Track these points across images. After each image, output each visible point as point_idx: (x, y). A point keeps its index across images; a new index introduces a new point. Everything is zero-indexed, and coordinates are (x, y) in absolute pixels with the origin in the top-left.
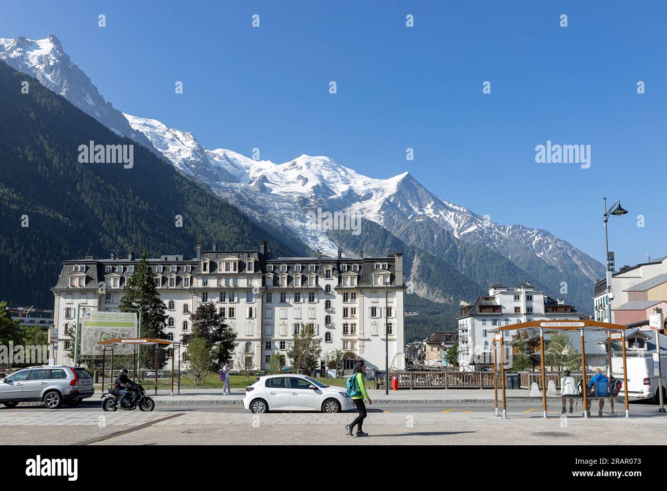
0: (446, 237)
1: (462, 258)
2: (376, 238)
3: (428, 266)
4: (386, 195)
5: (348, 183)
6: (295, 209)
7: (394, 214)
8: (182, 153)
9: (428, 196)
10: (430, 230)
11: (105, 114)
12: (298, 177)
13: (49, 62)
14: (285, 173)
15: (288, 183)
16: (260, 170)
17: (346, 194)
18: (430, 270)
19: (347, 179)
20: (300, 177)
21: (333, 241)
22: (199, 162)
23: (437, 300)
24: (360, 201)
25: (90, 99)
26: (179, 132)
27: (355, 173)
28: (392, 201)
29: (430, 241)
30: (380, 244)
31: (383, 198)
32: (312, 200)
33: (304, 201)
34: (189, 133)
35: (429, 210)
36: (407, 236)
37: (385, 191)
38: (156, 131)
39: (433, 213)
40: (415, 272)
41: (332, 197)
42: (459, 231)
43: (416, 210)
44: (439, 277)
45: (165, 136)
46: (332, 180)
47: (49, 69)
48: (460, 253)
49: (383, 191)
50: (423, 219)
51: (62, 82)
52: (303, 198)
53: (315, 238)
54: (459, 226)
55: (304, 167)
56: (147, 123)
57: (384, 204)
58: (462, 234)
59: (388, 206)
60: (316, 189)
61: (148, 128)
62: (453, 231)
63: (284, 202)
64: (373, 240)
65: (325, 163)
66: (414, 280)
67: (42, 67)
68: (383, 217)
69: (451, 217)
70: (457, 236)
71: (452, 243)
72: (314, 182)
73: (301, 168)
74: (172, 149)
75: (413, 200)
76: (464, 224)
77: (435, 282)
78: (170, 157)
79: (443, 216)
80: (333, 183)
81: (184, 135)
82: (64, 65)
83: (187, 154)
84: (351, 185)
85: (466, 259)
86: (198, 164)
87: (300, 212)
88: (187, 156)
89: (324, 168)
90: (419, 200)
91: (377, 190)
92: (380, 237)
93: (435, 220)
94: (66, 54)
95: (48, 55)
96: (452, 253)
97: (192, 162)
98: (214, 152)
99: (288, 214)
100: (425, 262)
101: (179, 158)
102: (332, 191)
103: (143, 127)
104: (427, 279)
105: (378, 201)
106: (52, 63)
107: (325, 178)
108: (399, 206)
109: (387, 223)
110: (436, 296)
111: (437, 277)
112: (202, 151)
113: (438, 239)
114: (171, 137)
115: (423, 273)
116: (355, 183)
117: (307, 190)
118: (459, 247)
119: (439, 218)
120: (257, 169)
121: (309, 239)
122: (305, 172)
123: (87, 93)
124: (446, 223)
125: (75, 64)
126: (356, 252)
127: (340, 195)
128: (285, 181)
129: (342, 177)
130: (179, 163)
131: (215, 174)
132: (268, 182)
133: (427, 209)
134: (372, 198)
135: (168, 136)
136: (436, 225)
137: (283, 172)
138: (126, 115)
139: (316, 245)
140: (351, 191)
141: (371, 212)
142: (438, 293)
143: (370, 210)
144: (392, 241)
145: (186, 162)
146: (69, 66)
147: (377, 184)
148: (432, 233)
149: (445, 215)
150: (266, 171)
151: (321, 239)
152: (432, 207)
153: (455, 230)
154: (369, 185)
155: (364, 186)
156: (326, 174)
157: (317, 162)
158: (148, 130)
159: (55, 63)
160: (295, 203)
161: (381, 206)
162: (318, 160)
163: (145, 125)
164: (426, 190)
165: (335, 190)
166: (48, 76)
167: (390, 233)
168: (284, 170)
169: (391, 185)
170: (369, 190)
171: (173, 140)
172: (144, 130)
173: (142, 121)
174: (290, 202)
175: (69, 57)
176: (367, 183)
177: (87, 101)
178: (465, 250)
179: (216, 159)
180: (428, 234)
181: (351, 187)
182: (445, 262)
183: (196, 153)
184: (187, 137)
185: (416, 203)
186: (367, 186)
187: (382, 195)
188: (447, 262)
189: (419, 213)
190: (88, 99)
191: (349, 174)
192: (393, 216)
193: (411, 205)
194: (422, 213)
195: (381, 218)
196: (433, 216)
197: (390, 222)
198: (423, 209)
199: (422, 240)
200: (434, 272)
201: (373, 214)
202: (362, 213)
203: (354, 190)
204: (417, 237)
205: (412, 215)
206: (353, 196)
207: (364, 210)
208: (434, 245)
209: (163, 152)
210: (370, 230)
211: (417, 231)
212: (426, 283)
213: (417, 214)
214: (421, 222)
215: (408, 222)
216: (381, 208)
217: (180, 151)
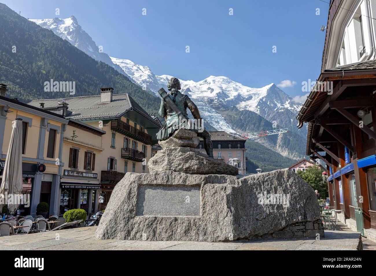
2: (255, 121)
3: (288, 138)
4: (261, 97)
5: (237, 91)
6: (205, 106)
7: (266, 108)
8: (142, 77)
9: (287, 97)
10: (288, 116)
11: (99, 56)
12: (208, 89)
13: (70, 30)
14: (201, 86)
15: (202, 92)
16: (186, 85)
17: (236, 97)
18: (289, 140)
19: (237, 89)
20: (209, 88)
21: (228, 124)
22: (151, 82)
23: (295, 159)
24: (245, 101)
25: (91, 48)
26: (141, 66)
27: (242, 85)
28: (264, 100)
29: (288, 123)
30: (257, 124)
31: (259, 99)
32: (216, 100)
33: (211, 101)
34: (147, 67)
35: (287, 105)
37: (260, 94)
38: (128, 66)
39: (289, 107)
40: (280, 142)
41: (228, 99)
43: (279, 105)
44: (295, 144)
45: (133, 68)
46: (228, 90)
47: (69, 33)
49: (258, 94)
50: (284, 110)
51: (76, 40)
52: (211, 99)
53: (218, 122)
55: (212, 82)
56: (124, 61)
57: (259, 102)
59: (262, 104)
60: (218, 95)
61: (124, 64)
63: (199, 101)
64: (253, 122)
65: (224, 80)
66: (279, 146)
67: (66, 33)
68: (259, 110)
72: (217, 91)
73: (210, 83)
74: (137, 75)
77: (293, 147)
78: (135, 79)
79: (296, 108)
80: (228, 91)
81: (144, 68)
82: (78, 31)
83: (145, 77)
84: (239, 92)
86: (150, 83)
87: (208, 107)
88: (145, 78)
89: (223, 83)
90: (280, 99)
91: (255, 94)
92: (257, 121)
93: (291, 111)
94: (79, 25)
95: (69, 26)
96: (303, 130)
97: (147, 82)
98: (161, 77)
99: (201, 108)
100: (286, 136)
101: (140, 80)
102: (228, 96)
103: (121, 64)
104: (288, 145)
106: (71, 30)
107: (224, 88)
108: (268, 103)
110: (294, 156)
111: (294, 144)
112: (154, 76)
113: (293, 121)
115: (285, 142)
116: (242, 91)
117: (213, 95)
119: (294, 110)
120: (185, 85)
121: (214, 123)
122: (212, 86)
123: (89, 45)
125: (84, 30)
126: (243, 130)
127: (233, 98)
128: (200, 91)
129: (234, 87)
130: (140, 82)
132: (190, 91)
133: (286, 104)
134: (253, 99)
135: (135, 68)
136: (292, 113)
137: (199, 86)
138: (111, 57)
139: (218, 126)
140: (239, 95)
141: (251, 107)
142: (295, 154)
144: (265, 123)
145: (144, 82)
146: (81, 31)
147: (255, 91)
148: (290, 118)
149: (297, 108)
150: (190, 86)
151: (221, 123)
152: (289, 103)
155: (247, 92)
156: (224, 86)
157: (219, 80)
158: (124, 66)
159: (73, 30)
160: (206, 102)
161: (257, 103)
162: (220, 79)
163: (122, 62)
164: (284, 93)
165: (229, 95)
166: (69, 37)
167: (263, 118)
168: (200, 85)
169: (264, 91)
170: (250, 94)
171: (137, 70)
172: (121, 65)
173: (121, 61)
174: (202, 102)
175: (81, 27)
176: (249, 90)
177: (89, 49)
179: (162, 80)
180: (287, 119)
181: (239, 93)
182: (298, 135)
183: (150, 77)
184: (146, 69)
185: (279, 101)
186: (249, 92)
187: (258, 97)
188: (300, 135)
189: (281, 107)
190: (90, 48)
191: (238, 86)
192: (265, 109)
193: (276, 102)
194: (283, 107)
195: (258, 110)
196: (290, 108)
197: (263, 113)
198: (283, 105)
199: (283, 122)
200: (292, 141)
201: (253, 108)
202: (247, 108)
203: (241, 95)
204: (280, 121)
205: (277, 108)
206: (241, 98)
207: (248, 106)
208: (291, 125)
209: (131, 76)
210: (251, 116)
211: (280, 117)
212: (287, 148)
213: (280, 107)
214: (282, 111)
215: (274, 112)
216: (258, 105)
217: (141, 76)
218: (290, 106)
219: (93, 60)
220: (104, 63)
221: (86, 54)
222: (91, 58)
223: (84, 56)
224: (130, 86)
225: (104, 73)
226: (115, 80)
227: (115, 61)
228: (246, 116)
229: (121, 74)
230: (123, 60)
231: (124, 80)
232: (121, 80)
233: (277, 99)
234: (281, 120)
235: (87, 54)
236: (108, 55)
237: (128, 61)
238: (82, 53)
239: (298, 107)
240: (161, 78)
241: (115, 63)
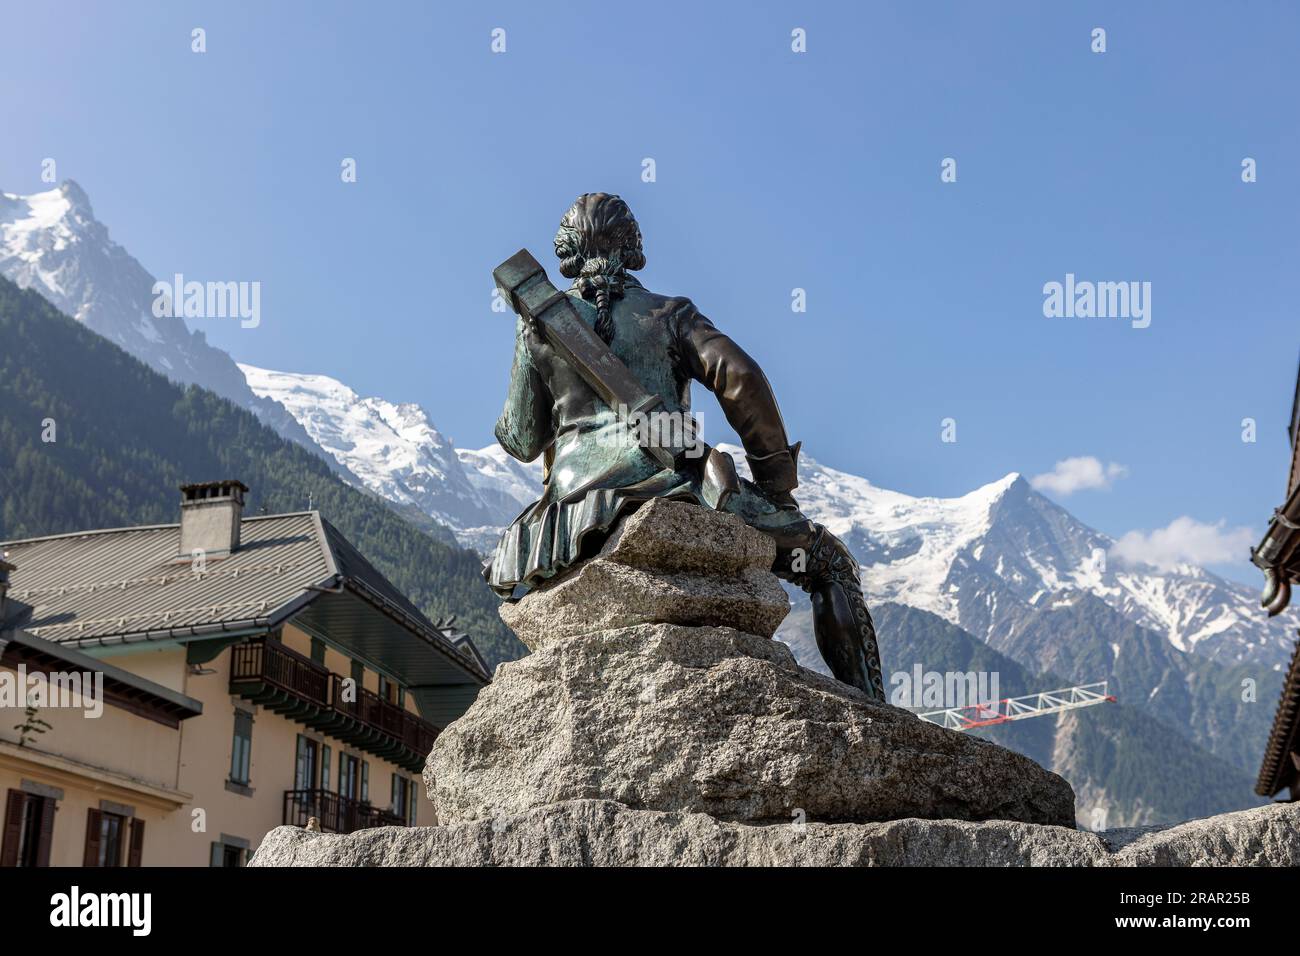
0: (1147, 646)
1: (1204, 707)
3: (1102, 736)
4: (961, 541)
5: (847, 514)
7: (988, 590)
8: (390, 457)
9: (1084, 537)
10: (1097, 630)
11: (187, 362)
13: (54, 243)
18: (1110, 747)
19: (844, 503)
22: (436, 478)
24: (887, 561)
25: (151, 328)
26: (389, 405)
27: (867, 487)
28: (977, 556)
29: (1101, 663)
31: (953, 548)
34: (414, 407)
35: (1089, 576)
36: (1031, 650)
37: (957, 528)
38: (325, 404)
39: (1100, 586)
40: (1066, 755)
42: (1186, 632)
43: (1050, 578)
44: (1141, 765)
45: (348, 416)
47: (51, 261)
48: (1196, 694)
49: (950, 527)
50: (1076, 600)
54: (1183, 617)
56: (304, 385)
57: (956, 565)
58: (1194, 639)
59: (966, 572)
61: (305, 397)
62: (1165, 631)
67: (34, 257)
68: (955, 602)
69: (1155, 592)
70: (1181, 647)
71: (1166, 664)
74: (366, 447)
75: (1039, 551)
76: (1198, 611)
77: (1131, 782)
78: (359, 469)
79: (1133, 589)
81: (400, 412)
82: (92, 249)
83: (404, 459)
84: (858, 517)
85: (1218, 709)
86: (432, 484)
88: (404, 464)
90: (1056, 551)
91: (932, 528)
92: (949, 656)
93: (1111, 604)
94: (98, 224)
95: (52, 228)
96: (1172, 696)
97: (416, 480)
98: (481, 453)
100: (1094, 724)
101: (384, 470)
103: (291, 396)
104: (1106, 773)
105: (939, 558)
106: (60, 246)
108: (999, 570)
109: (970, 619)
111: (1133, 764)
112: (447, 451)
113: (1123, 654)
114: (365, 417)
115: (1091, 756)
116: (869, 513)
118: (1190, 677)
119: (1122, 598)
123: (144, 315)
124: (1140, 611)
125: (119, 244)
129: (832, 498)
130: (384, 484)
131: (479, 505)
133: (1083, 573)
134: (924, 550)
135: (359, 414)
136: (1114, 615)
138: (242, 367)
140: (859, 533)
141: (919, 589)
143: (918, 585)
145: (401, 479)
146: (105, 250)
147: (932, 511)
148: (1105, 640)
149: (1138, 587)
152: (1097, 568)
153: (1173, 631)
154: (907, 516)
155: (897, 519)
158: (305, 404)
159: (69, 245)
161: (947, 572)
163: (297, 390)
164: (1072, 520)
166: (48, 279)
167: (980, 642)
169: (973, 511)
170: (909, 528)
171: (368, 425)
172: (292, 403)
173: (291, 381)
175: (105, 230)
176: (902, 510)
177: (143, 331)
178: (1210, 685)
179: (487, 471)
180: (1094, 642)
181: (858, 523)
182: (1153, 721)
183: (430, 456)
184: (409, 418)
185: (1050, 559)
186: (903, 518)
187: (948, 539)
188: (1160, 720)
189: (1060, 586)
190: (146, 326)
191: (848, 488)
192: (985, 596)
193: (1034, 564)
194: (1068, 585)
195: (951, 605)
196: (1101, 591)
197: (978, 616)
198: (1070, 574)
199: (1076, 661)
200: (1122, 752)
201: (927, 593)
202: (895, 594)
203: (868, 531)
204: (1062, 654)
205: (1041, 592)
206: (866, 548)
207: (901, 586)
208: (1114, 673)
209: (340, 456)
210: (918, 635)
211: (1059, 635)
212: (1102, 787)
213: (1053, 587)
214: (1067, 607)
215: (1030, 610)
216: (949, 576)
217: (386, 451)
218: (1101, 581)
219: (161, 381)
220: (211, 394)
221: (125, 356)
222: (147, 374)
223: (118, 362)
224: (336, 500)
225: (211, 443)
226: (261, 476)
227: (262, 385)
228: (896, 635)
229: (290, 443)
230: (301, 379)
231: (307, 472)
232: (290, 472)
233: (1038, 548)
234: (1066, 649)
235: (132, 354)
236: (232, 356)
237: (324, 383)
238: (108, 349)
239: (1143, 585)
240: (484, 462)
241: (263, 395)
